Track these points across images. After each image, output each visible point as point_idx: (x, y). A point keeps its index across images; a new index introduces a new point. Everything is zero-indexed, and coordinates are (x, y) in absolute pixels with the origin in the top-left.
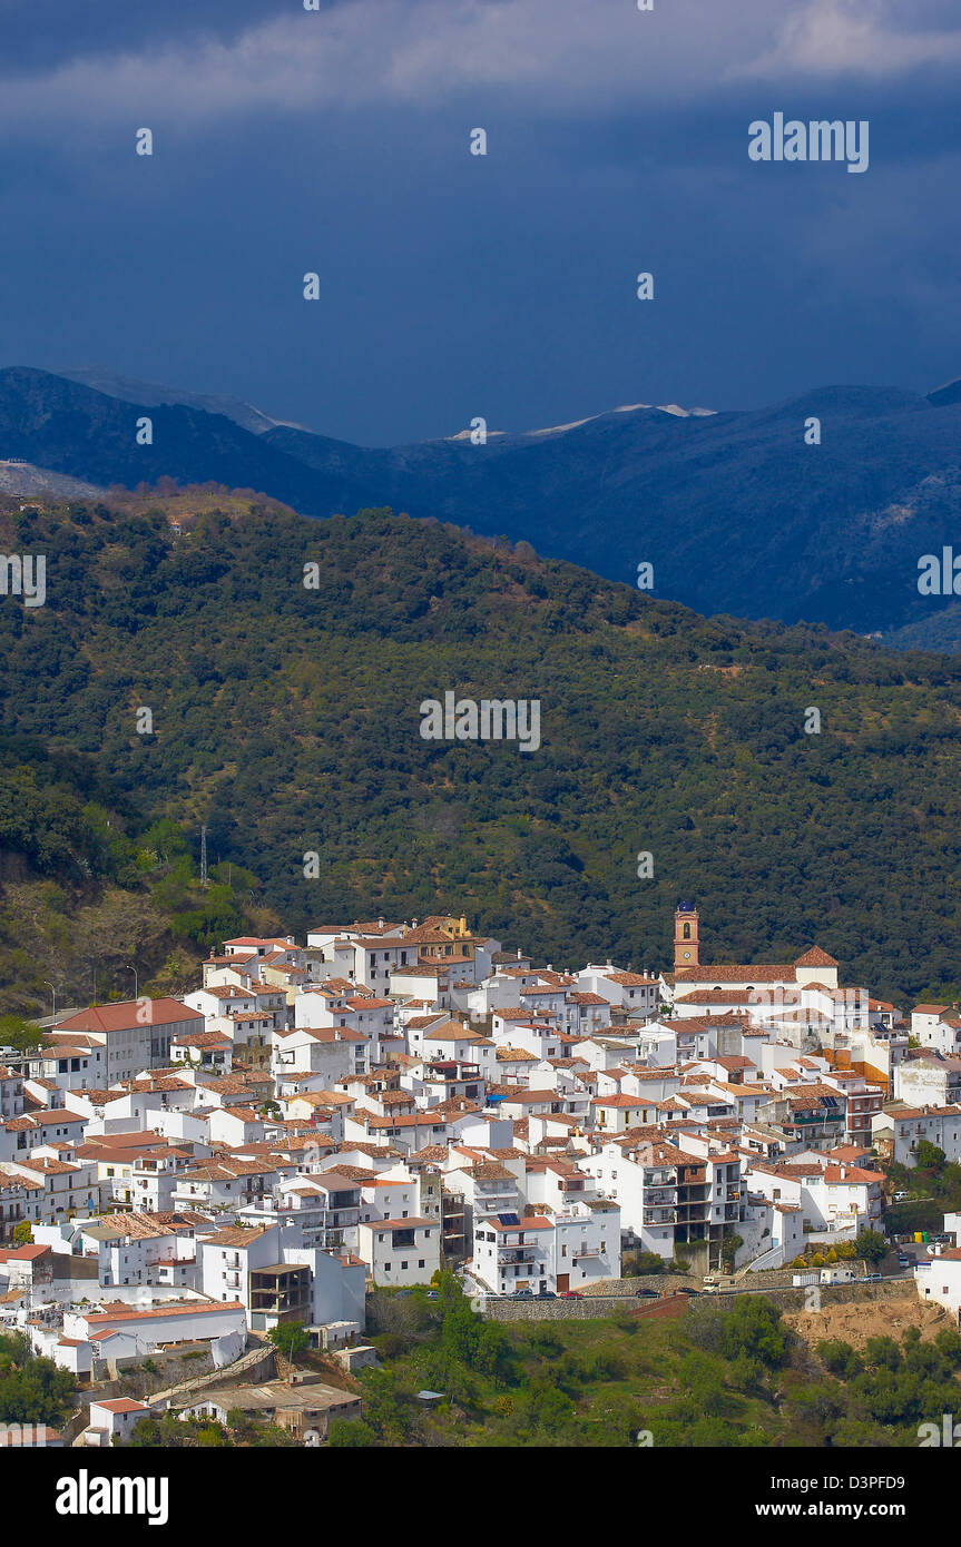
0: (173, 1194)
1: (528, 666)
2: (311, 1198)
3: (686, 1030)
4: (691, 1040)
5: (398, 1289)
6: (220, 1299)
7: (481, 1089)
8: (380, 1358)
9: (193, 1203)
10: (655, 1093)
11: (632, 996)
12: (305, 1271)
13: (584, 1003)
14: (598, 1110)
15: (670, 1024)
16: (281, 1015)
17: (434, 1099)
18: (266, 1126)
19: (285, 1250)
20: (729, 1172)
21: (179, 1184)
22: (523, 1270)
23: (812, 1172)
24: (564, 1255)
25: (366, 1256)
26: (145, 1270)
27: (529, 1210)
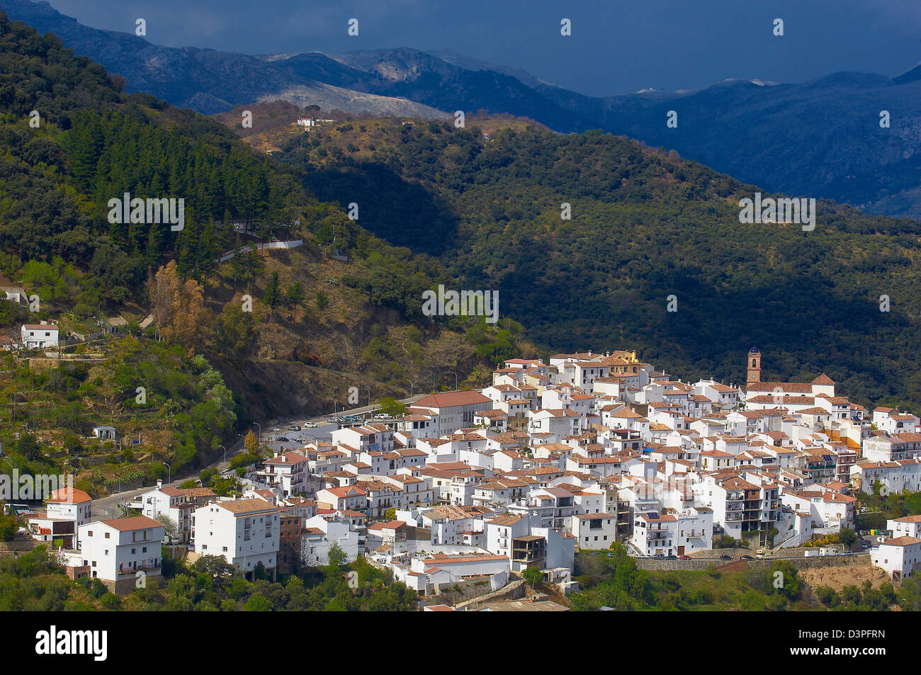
0: (473, 496)
1: (674, 217)
2: (547, 501)
3: (753, 417)
4: (755, 422)
5: (592, 551)
6: (496, 553)
7: (640, 445)
8: (581, 588)
9: (483, 501)
10: (734, 450)
11: (724, 396)
12: (542, 540)
13: (698, 401)
14: (703, 458)
15: (743, 413)
16: (535, 402)
17: (614, 450)
18: (524, 461)
19: (532, 528)
20: (773, 494)
21: (476, 490)
22: (660, 543)
23: (817, 495)
24: (682, 536)
25: (575, 533)
26: (456, 537)
27: (664, 511)
